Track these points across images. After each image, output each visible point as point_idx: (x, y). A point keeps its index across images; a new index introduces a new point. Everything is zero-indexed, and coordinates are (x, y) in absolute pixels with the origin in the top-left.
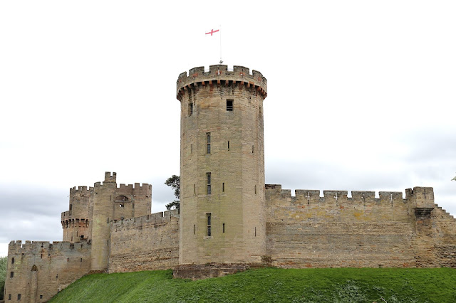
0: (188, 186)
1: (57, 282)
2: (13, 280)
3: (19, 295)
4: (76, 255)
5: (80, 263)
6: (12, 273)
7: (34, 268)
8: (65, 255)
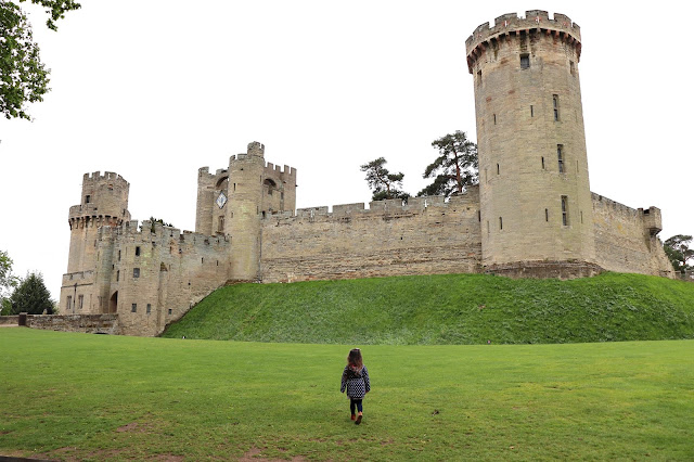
0: (528, 158)
1: (189, 291)
2: (140, 281)
3: (149, 305)
4: (212, 255)
5: (215, 266)
6: (137, 270)
7: (163, 268)
8: (200, 252)
